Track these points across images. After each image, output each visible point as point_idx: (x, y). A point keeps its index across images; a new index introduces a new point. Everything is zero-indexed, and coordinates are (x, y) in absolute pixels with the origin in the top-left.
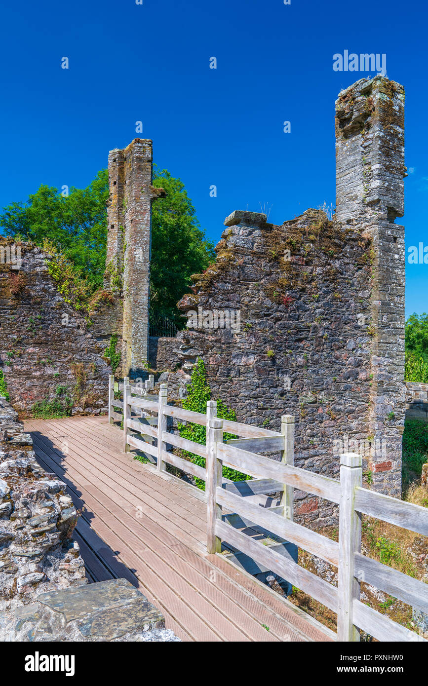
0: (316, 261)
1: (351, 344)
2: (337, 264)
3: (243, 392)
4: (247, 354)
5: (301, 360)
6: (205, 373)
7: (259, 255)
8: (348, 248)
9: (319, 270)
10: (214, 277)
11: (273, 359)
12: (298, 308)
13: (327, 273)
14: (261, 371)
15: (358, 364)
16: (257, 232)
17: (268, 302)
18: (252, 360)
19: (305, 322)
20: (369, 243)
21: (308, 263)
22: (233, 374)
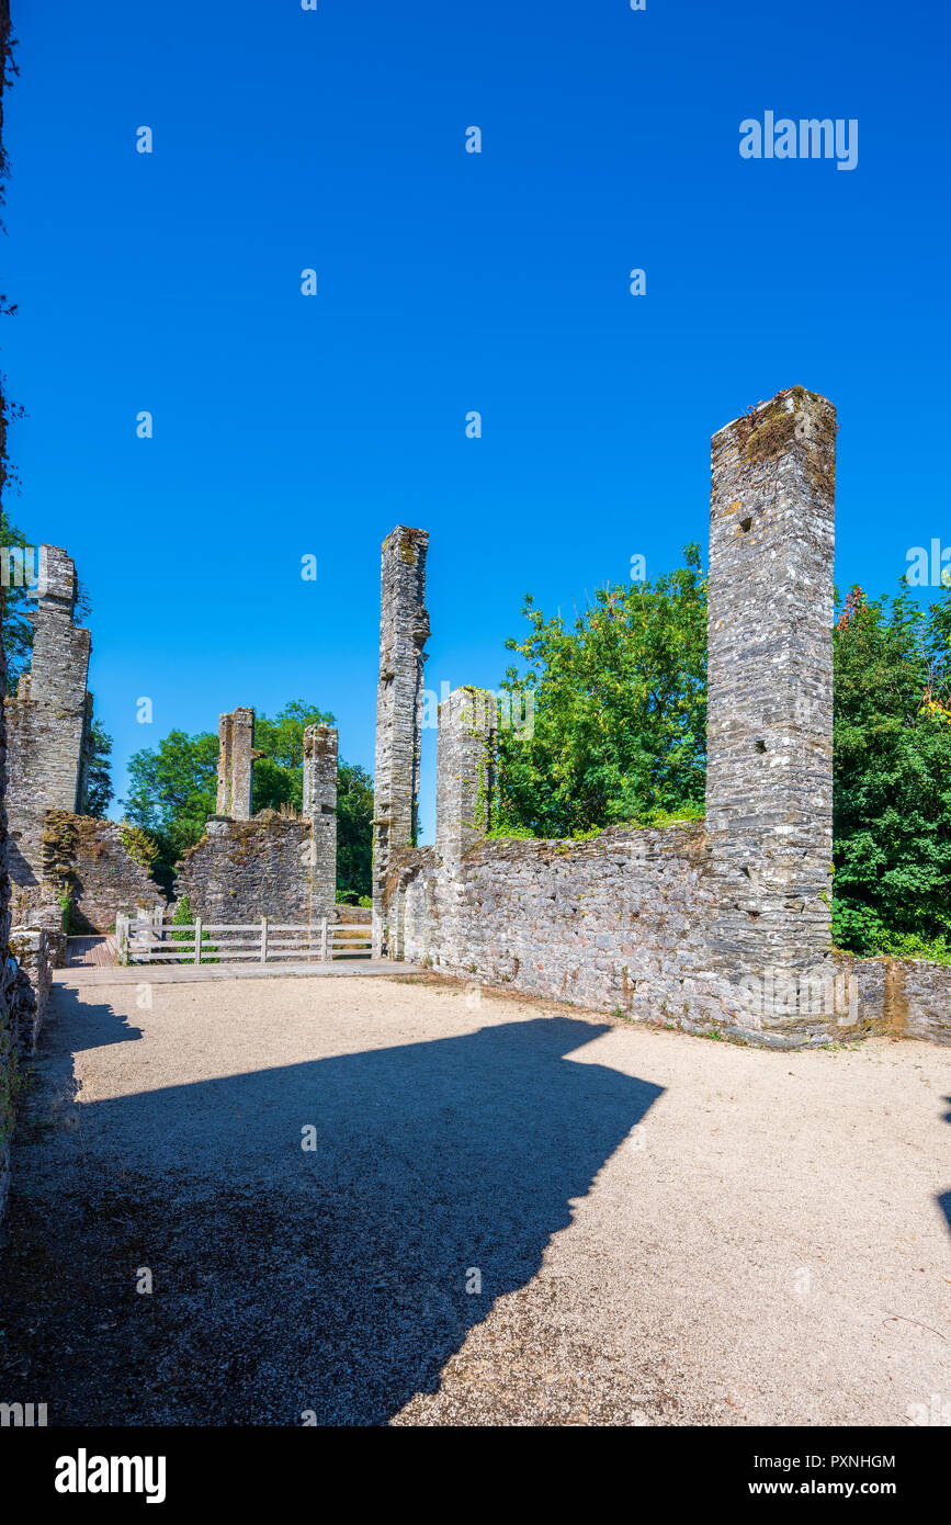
0: (267, 840)
1: (294, 887)
2: (283, 840)
3: (214, 914)
4: (216, 893)
5: (255, 897)
6: (188, 903)
7: (226, 838)
8: (292, 831)
9: (269, 845)
10: (194, 851)
11: (235, 896)
12: (253, 867)
13: (275, 846)
14: (225, 903)
15: (300, 899)
16: (225, 825)
17: (231, 864)
18: (220, 896)
19: (258, 874)
20: (309, 828)
21: (261, 841)
22: (207, 903)
